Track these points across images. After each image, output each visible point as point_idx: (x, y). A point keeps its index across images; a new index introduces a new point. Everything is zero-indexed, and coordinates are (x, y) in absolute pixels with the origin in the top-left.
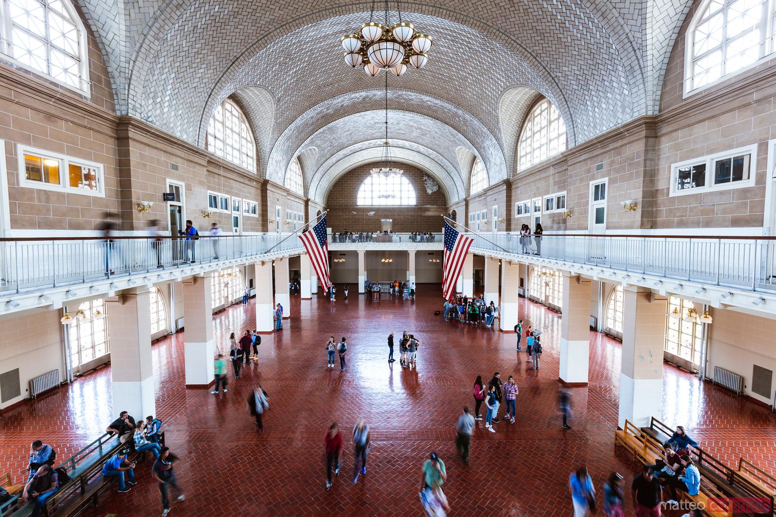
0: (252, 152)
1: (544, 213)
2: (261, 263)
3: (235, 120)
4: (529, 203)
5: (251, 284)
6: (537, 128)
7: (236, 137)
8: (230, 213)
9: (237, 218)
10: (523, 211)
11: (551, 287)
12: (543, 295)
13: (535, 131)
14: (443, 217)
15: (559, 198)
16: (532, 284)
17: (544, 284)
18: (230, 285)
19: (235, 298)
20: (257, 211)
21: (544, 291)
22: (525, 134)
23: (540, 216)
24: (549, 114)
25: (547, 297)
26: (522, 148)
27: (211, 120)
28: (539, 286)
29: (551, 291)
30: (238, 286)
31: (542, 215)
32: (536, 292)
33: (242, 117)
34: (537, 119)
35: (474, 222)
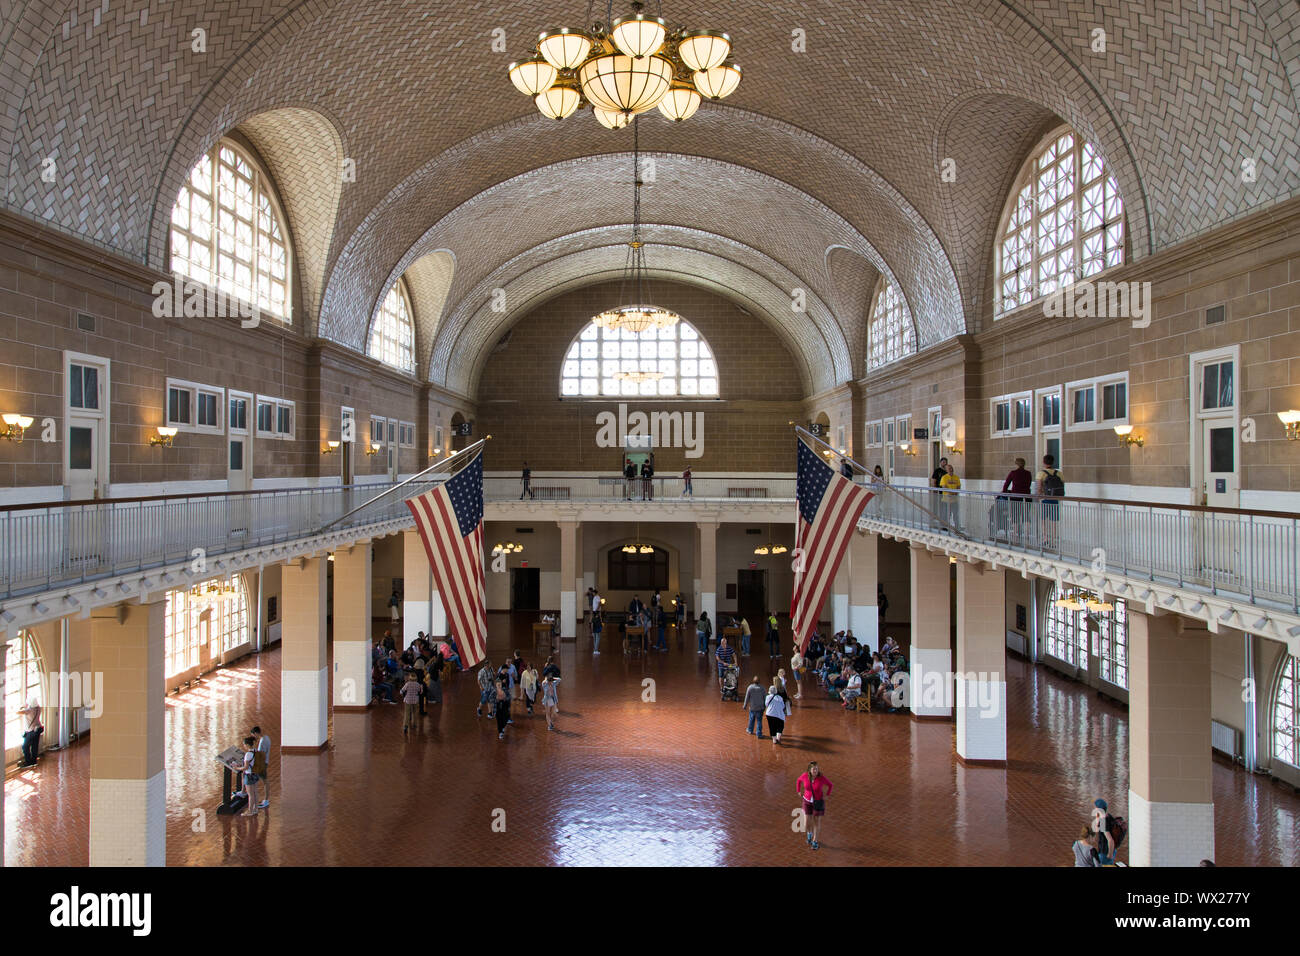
0: (283, 270)
1: (1069, 429)
2: (298, 561)
3: (244, 188)
4: (1025, 397)
5: (272, 610)
6: (1046, 202)
7: (244, 231)
8: (221, 432)
9: (240, 444)
10: (1012, 420)
11: (1105, 633)
12: (1083, 655)
13: (1044, 209)
14: (793, 426)
15: (1108, 389)
16: (1051, 623)
17: (1083, 625)
18: (214, 615)
19: (227, 649)
20: (293, 427)
21: (1084, 645)
22: (1014, 216)
23: (1059, 436)
24: (1079, 166)
25: (1094, 661)
26: (1006, 254)
27: (183, 192)
28: (1070, 629)
29: (1105, 644)
30: (235, 617)
31: (1065, 435)
32: (1061, 645)
33: (261, 182)
34: (1047, 178)
35: (879, 445)
